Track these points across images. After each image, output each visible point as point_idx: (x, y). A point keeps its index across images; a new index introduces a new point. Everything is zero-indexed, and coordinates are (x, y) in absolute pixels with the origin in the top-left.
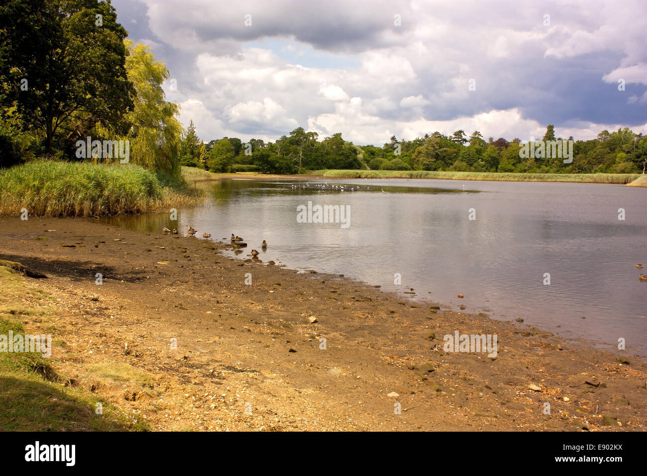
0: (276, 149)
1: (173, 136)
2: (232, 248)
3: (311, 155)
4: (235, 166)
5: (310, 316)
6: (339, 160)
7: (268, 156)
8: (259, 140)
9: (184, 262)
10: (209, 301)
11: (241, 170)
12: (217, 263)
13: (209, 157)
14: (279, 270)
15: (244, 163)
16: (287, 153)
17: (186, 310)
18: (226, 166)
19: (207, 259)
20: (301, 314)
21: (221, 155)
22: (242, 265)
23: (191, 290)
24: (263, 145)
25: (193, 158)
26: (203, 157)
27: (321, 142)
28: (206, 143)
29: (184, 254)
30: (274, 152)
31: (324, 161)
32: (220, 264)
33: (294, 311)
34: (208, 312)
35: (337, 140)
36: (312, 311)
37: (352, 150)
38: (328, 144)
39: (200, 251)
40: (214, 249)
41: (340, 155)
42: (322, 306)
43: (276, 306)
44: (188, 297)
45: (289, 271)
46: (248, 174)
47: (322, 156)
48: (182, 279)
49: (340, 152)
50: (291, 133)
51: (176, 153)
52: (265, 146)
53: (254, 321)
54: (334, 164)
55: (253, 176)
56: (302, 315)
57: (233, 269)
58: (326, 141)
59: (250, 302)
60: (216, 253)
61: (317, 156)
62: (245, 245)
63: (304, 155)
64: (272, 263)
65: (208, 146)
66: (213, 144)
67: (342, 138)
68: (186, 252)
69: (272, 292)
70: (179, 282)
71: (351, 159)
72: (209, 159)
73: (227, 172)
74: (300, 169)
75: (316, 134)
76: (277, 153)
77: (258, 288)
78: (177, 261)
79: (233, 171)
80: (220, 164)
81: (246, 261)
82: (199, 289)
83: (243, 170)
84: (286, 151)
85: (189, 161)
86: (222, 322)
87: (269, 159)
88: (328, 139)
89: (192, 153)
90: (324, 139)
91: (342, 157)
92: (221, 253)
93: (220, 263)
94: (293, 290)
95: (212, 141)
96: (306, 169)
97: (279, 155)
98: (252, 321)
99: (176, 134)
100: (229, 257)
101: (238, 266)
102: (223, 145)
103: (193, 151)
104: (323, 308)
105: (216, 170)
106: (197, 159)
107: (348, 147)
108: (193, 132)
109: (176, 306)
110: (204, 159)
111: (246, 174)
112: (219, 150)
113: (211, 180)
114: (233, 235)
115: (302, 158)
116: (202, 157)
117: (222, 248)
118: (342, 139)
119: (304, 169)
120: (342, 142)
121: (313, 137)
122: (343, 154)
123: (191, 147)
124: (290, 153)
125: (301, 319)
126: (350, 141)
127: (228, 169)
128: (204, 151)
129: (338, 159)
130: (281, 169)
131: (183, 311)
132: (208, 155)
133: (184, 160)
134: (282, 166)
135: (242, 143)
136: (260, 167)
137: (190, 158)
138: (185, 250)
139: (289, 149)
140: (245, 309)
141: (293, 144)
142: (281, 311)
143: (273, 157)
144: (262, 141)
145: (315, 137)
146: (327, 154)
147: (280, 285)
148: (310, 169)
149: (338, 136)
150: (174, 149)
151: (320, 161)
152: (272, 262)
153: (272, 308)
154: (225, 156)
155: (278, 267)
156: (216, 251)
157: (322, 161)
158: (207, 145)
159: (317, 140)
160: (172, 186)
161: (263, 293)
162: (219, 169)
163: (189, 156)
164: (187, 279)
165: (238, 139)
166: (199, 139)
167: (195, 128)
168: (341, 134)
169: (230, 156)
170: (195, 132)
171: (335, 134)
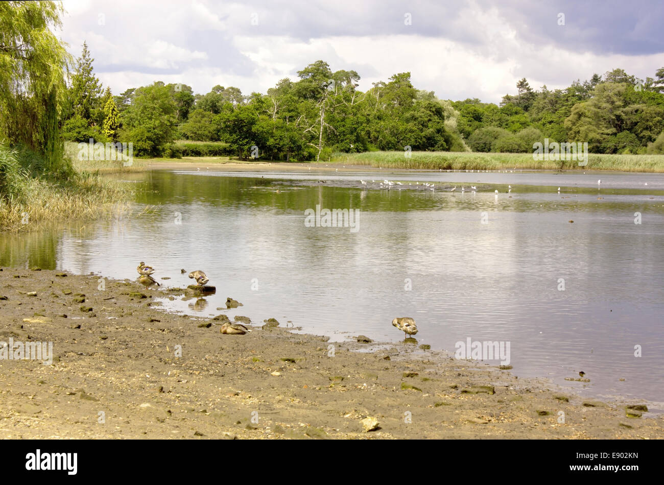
0: (269, 107)
1: (45, 69)
2: (183, 296)
3: (343, 120)
4: (181, 144)
5: (364, 417)
6: (405, 132)
7: (252, 122)
8: (232, 88)
9: (83, 319)
10: (142, 388)
11: (193, 152)
12: (152, 321)
13: (124, 123)
14: (289, 336)
15: (199, 138)
16: (290, 117)
17: (96, 400)
18: (160, 143)
19: (131, 314)
20: (344, 414)
21: (150, 119)
22: (209, 326)
23: (101, 369)
24: (240, 99)
25: (90, 124)
26: (110, 123)
27: (365, 92)
29: (80, 305)
30: (264, 112)
31: (373, 134)
32: (160, 323)
33: (329, 407)
34: (144, 405)
35: (400, 88)
36: (367, 409)
37: (434, 110)
38: (381, 96)
39: (113, 300)
40: (144, 297)
41: (407, 121)
42: (388, 401)
43: (288, 400)
44: (96, 380)
45: (311, 338)
46: (207, 161)
47: (368, 121)
48: (79, 349)
49: (408, 115)
50: (301, 74)
51: (54, 109)
52: (245, 101)
53: (244, 425)
54: (393, 140)
55: (219, 165)
56: (347, 416)
57: (189, 333)
58: (376, 90)
59: (230, 391)
60: (149, 305)
61: (358, 123)
62: (211, 290)
63: (331, 120)
64: (273, 323)
65: (120, 100)
66: (131, 97)
67: (412, 83)
68: (83, 301)
69: (278, 374)
70: (72, 354)
71: (431, 130)
72: (123, 127)
73: (162, 156)
74: (320, 149)
75: (356, 75)
76: (270, 116)
77: (246, 366)
78: (65, 316)
79: (174, 154)
80: (149, 138)
81: (215, 319)
82: (118, 367)
83: (197, 153)
84: (289, 111)
85: (79, 133)
86: (176, 423)
87: (254, 129)
88: (380, 86)
89: (87, 115)
90: (373, 86)
91: (411, 125)
92: (159, 304)
93: (159, 321)
94: (321, 372)
95: (130, 91)
96: (334, 151)
97: (275, 120)
98: (239, 423)
99: (53, 67)
100: (178, 312)
101: (200, 327)
102: (154, 99)
103: (87, 110)
104: (391, 403)
105: (140, 151)
106: (97, 127)
107: (424, 103)
108: (88, 70)
109: (71, 394)
110: (111, 128)
111: (202, 161)
112: (145, 108)
113: (129, 172)
115: (325, 128)
116: (107, 123)
117: (163, 294)
118: (410, 87)
119: (329, 149)
120: (413, 93)
121: (349, 82)
122: (414, 118)
123: (85, 101)
124: (297, 116)
125: (345, 424)
126: (429, 91)
127: (164, 150)
128: (113, 110)
129: (401, 128)
130: (280, 150)
131: (88, 402)
132: (121, 119)
133: (69, 130)
134: (281, 144)
135: (194, 94)
136: (235, 147)
137: (83, 126)
138: (82, 298)
139: (297, 109)
140: (222, 404)
141: (305, 97)
142: (299, 407)
143: (264, 124)
144: (239, 91)
145: (353, 82)
146: (379, 118)
147: (293, 361)
148: (342, 151)
149: (402, 79)
150: (49, 101)
151: (363, 133)
152: (273, 320)
153: (280, 401)
154: (157, 123)
155: (286, 331)
156: (148, 300)
157: (368, 133)
158: (120, 98)
159: (357, 89)
161: (259, 376)
162: (145, 150)
163: (78, 120)
164: (91, 351)
165: (185, 86)
166: (102, 85)
167: (93, 60)
168: (409, 75)
169: (169, 121)
170: (92, 68)
171: (397, 75)
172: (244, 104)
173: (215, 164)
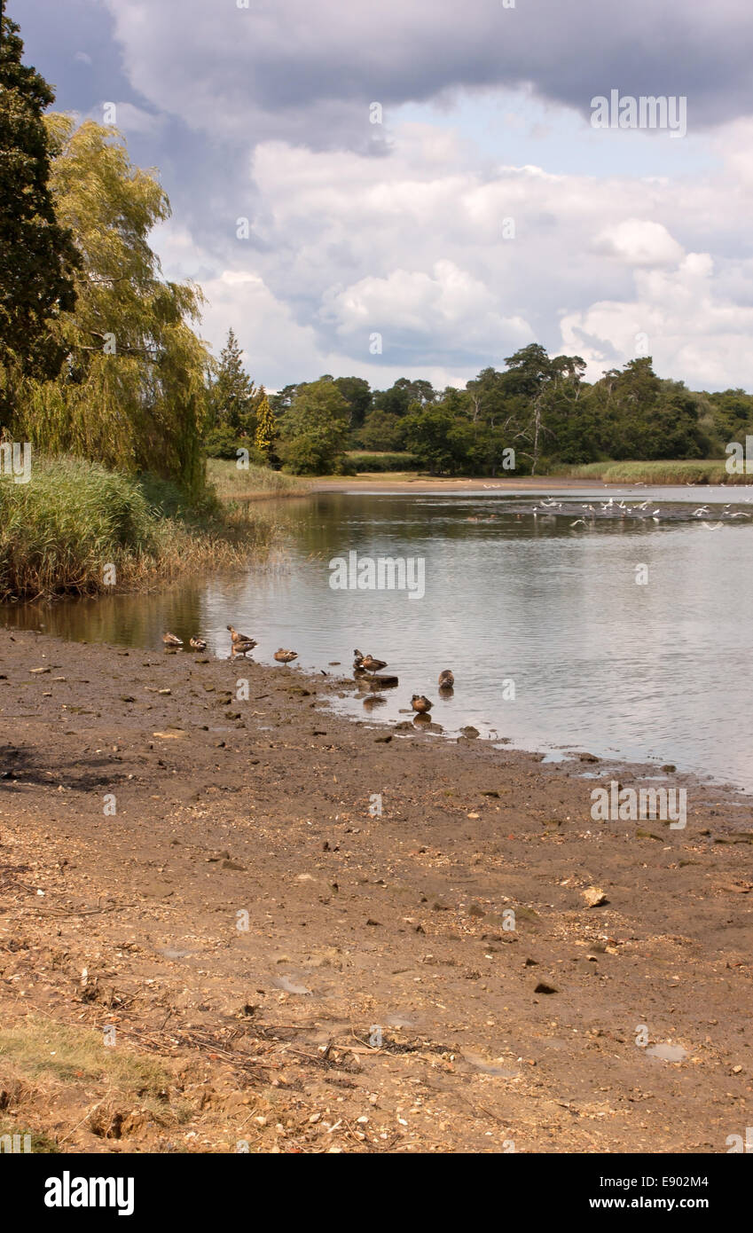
0: (467, 406)
1: (182, 376)
2: (357, 691)
3: (565, 421)
4: (356, 455)
5: (587, 885)
6: (647, 434)
7: (447, 426)
8: (420, 382)
9: (223, 730)
10: (301, 843)
11: (371, 466)
12: (316, 734)
13: (282, 431)
14: (492, 753)
15: (377, 447)
16: (497, 418)
17: (242, 869)
18: (329, 457)
19: (289, 723)
20: (561, 880)
21: (315, 425)
22: (389, 740)
23: (250, 812)
24: (430, 396)
25: (238, 434)
26: (264, 431)
27: (593, 383)
28: (271, 391)
29: (226, 709)
30: (461, 414)
31: (605, 438)
32: (326, 737)
33: (541, 871)
34: (304, 877)
35: (639, 376)
36: (592, 871)
37: (683, 405)
38: (614, 389)
39: (267, 699)
40: (306, 694)
41: (649, 420)
42: (618, 859)
43: (489, 859)
44: (244, 831)
45: (521, 755)
46: (389, 479)
47: (598, 423)
48: (223, 779)
49: (649, 413)
50: (509, 361)
51: (193, 425)
52: (437, 398)
53: (430, 903)
54: (630, 445)
55: (404, 484)
56: (565, 883)
57: (363, 751)
58: (607, 380)
59: (415, 847)
60: (313, 706)
61: (584, 424)
62: (392, 682)
63: (548, 421)
64: (471, 732)
65: (277, 400)
66: (291, 396)
67: (654, 371)
68: (229, 702)
69: (476, 816)
70: (215, 789)
71: (680, 432)
72: (282, 437)
73: (331, 474)
74: (536, 460)
75: (580, 361)
76: (470, 418)
77: (436, 804)
78: (206, 729)
79: (350, 470)
80: (314, 451)
81: (396, 728)
82: (273, 809)
83: (375, 467)
84: (495, 411)
85: (225, 445)
86: (344, 905)
87: (449, 435)
88: (613, 375)
89: (235, 421)
90: (604, 376)
91: (653, 426)
92: (326, 704)
93: (324, 734)
94: (532, 812)
95: (289, 388)
96: (553, 462)
97: (476, 424)
98: (425, 900)
99: (191, 373)
100: (349, 716)
101: (377, 741)
102: (320, 399)
103: (235, 415)
104: (623, 863)
105: (302, 467)
106: (248, 438)
107: (671, 396)
108: (235, 364)
109: (212, 860)
110: (266, 438)
111: (383, 479)
112: (309, 411)
113: (289, 496)
114: (356, 652)
115: (541, 432)
116: (261, 432)
117: (330, 689)
118: (652, 375)
119: (546, 460)
120: (655, 384)
121: (572, 370)
122: (657, 417)
123: (232, 404)
124: (505, 418)
125: (562, 896)
126: (676, 379)
127: (334, 465)
128: (268, 415)
129: (641, 430)
130: (483, 462)
131: (233, 873)
132: (277, 427)
133: (213, 442)
134: (485, 453)
135: (371, 391)
136: (425, 459)
137: (230, 437)
138: (226, 698)
139: (504, 407)
140: (403, 867)
141: (514, 392)
142: (504, 872)
143: (460, 429)
144: (428, 385)
145: (577, 371)
146: (612, 417)
147: (496, 796)
148: (563, 461)
149: (642, 365)
150: (186, 414)
151: (591, 438)
152: (471, 729)
153: (477, 862)
154: (324, 430)
155: (487, 744)
156: (311, 699)
157: (598, 437)
158: (276, 397)
159: (582, 380)
160: (183, 516)
161: (452, 819)
162: (308, 466)
163: (224, 430)
164: (237, 783)
165: (360, 380)
166: (253, 383)
167: (242, 352)
168: (649, 360)
169: (339, 427)
170: (240, 362)
171: (634, 361)
172: (436, 402)
173: (400, 483)
